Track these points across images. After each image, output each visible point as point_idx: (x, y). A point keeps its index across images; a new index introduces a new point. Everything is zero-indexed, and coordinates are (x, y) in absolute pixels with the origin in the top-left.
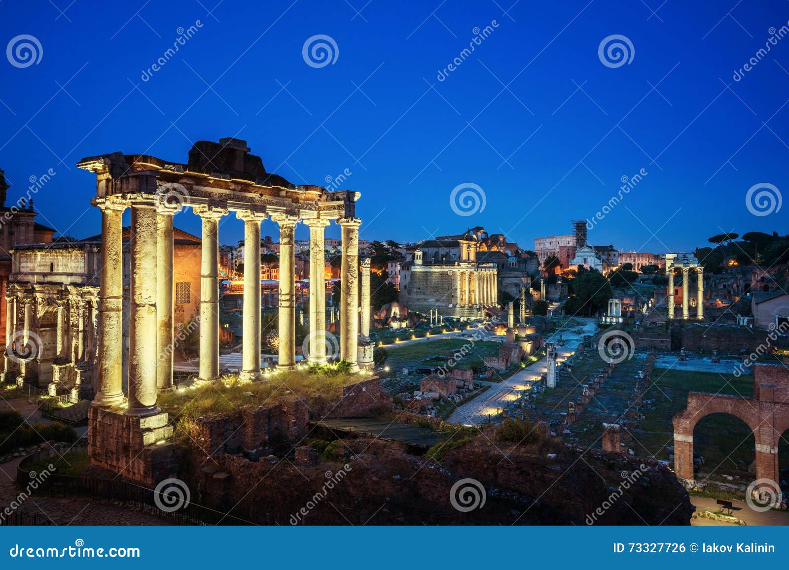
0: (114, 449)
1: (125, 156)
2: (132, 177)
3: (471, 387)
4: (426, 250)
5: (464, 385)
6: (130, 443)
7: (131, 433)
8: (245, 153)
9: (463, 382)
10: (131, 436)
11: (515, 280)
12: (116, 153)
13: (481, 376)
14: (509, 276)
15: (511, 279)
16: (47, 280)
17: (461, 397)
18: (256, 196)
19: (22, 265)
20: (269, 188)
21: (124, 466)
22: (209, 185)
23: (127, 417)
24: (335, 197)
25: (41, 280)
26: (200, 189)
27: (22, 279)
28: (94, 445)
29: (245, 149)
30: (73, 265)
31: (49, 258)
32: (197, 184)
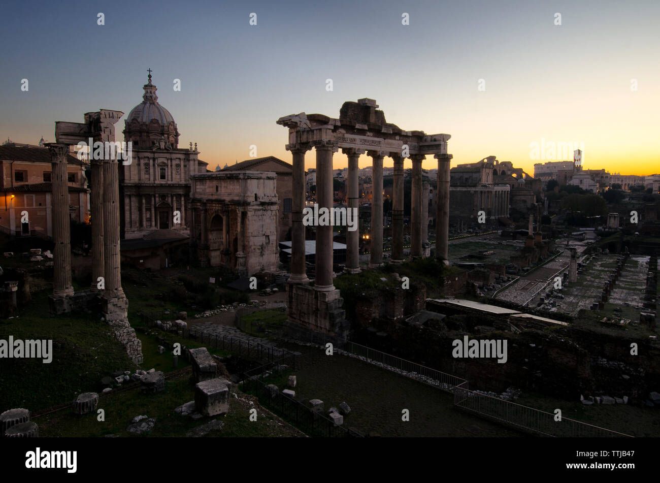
0: (306, 311)
1: (307, 115)
2: (317, 130)
3: (505, 279)
5: (500, 277)
6: (318, 308)
7: (319, 302)
8: (375, 108)
9: (498, 275)
10: (319, 304)
11: (523, 198)
12: (301, 114)
14: (518, 194)
15: (519, 197)
16: (214, 197)
17: (500, 286)
18: (381, 139)
19: (198, 187)
20: (390, 134)
21: (314, 322)
22: (354, 133)
23: (316, 291)
24: (433, 139)
25: (211, 197)
26: (349, 136)
27: (198, 196)
28: (290, 308)
29: (375, 106)
30: (231, 187)
31: (215, 183)
32: (347, 133)
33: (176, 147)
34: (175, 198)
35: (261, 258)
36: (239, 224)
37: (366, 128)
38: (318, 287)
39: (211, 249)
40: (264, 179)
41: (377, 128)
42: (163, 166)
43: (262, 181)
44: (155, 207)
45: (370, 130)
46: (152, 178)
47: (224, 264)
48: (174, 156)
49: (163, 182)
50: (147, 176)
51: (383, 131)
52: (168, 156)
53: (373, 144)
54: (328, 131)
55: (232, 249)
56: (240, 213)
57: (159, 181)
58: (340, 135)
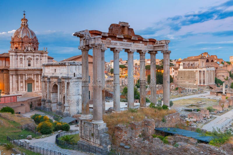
0: (88, 135)
1: (89, 31)
2: (93, 38)
3: (209, 117)
4: (184, 62)
5: (206, 116)
6: (94, 133)
8: (128, 27)
10: (95, 131)
12: (86, 30)
13: (212, 113)
15: (220, 73)
16: (54, 75)
17: (205, 121)
18: (132, 43)
19: (46, 70)
20: (137, 40)
21: (92, 141)
22: (116, 40)
23: (93, 124)
24: (160, 43)
25: (52, 75)
26: (113, 42)
27: (46, 75)
28: (81, 133)
29: (128, 26)
30: (62, 70)
31: (54, 68)
32: (112, 40)
33: (37, 50)
34: (35, 76)
35: (77, 107)
36: (66, 89)
37: (123, 37)
38: (94, 122)
39: (52, 102)
40: (79, 65)
41: (129, 37)
42: (29, 60)
43: (78, 66)
44: (25, 81)
45: (125, 38)
46: (24, 66)
47: (58, 110)
48: (35, 54)
49: (30, 68)
50: (21, 65)
51: (132, 39)
52: (32, 54)
53: (127, 46)
54: (99, 39)
55: (63, 102)
56: (66, 83)
57: (27, 67)
58: (108, 41)
